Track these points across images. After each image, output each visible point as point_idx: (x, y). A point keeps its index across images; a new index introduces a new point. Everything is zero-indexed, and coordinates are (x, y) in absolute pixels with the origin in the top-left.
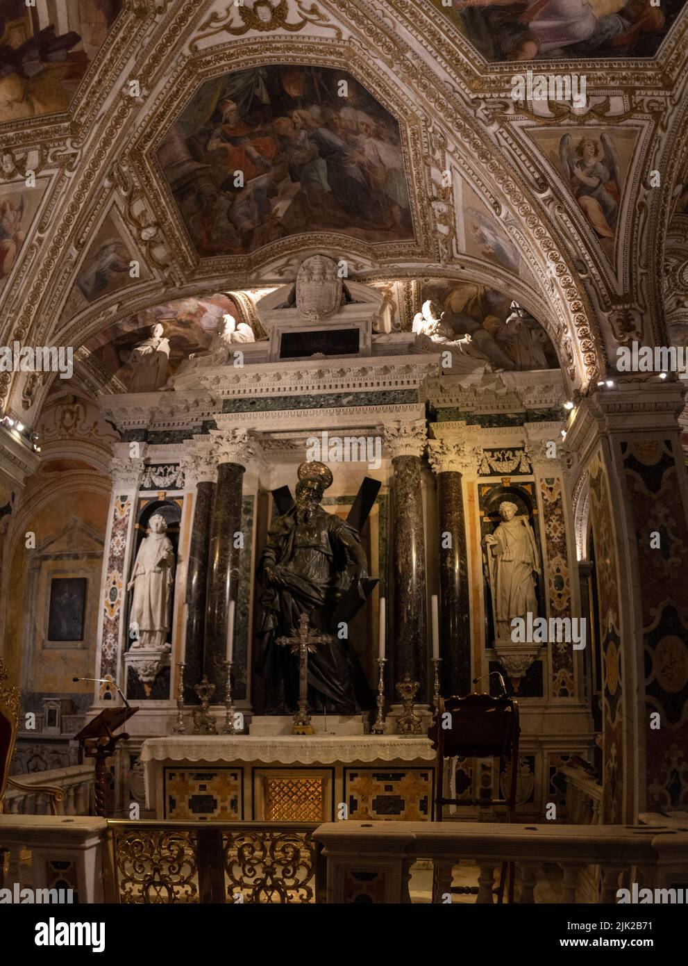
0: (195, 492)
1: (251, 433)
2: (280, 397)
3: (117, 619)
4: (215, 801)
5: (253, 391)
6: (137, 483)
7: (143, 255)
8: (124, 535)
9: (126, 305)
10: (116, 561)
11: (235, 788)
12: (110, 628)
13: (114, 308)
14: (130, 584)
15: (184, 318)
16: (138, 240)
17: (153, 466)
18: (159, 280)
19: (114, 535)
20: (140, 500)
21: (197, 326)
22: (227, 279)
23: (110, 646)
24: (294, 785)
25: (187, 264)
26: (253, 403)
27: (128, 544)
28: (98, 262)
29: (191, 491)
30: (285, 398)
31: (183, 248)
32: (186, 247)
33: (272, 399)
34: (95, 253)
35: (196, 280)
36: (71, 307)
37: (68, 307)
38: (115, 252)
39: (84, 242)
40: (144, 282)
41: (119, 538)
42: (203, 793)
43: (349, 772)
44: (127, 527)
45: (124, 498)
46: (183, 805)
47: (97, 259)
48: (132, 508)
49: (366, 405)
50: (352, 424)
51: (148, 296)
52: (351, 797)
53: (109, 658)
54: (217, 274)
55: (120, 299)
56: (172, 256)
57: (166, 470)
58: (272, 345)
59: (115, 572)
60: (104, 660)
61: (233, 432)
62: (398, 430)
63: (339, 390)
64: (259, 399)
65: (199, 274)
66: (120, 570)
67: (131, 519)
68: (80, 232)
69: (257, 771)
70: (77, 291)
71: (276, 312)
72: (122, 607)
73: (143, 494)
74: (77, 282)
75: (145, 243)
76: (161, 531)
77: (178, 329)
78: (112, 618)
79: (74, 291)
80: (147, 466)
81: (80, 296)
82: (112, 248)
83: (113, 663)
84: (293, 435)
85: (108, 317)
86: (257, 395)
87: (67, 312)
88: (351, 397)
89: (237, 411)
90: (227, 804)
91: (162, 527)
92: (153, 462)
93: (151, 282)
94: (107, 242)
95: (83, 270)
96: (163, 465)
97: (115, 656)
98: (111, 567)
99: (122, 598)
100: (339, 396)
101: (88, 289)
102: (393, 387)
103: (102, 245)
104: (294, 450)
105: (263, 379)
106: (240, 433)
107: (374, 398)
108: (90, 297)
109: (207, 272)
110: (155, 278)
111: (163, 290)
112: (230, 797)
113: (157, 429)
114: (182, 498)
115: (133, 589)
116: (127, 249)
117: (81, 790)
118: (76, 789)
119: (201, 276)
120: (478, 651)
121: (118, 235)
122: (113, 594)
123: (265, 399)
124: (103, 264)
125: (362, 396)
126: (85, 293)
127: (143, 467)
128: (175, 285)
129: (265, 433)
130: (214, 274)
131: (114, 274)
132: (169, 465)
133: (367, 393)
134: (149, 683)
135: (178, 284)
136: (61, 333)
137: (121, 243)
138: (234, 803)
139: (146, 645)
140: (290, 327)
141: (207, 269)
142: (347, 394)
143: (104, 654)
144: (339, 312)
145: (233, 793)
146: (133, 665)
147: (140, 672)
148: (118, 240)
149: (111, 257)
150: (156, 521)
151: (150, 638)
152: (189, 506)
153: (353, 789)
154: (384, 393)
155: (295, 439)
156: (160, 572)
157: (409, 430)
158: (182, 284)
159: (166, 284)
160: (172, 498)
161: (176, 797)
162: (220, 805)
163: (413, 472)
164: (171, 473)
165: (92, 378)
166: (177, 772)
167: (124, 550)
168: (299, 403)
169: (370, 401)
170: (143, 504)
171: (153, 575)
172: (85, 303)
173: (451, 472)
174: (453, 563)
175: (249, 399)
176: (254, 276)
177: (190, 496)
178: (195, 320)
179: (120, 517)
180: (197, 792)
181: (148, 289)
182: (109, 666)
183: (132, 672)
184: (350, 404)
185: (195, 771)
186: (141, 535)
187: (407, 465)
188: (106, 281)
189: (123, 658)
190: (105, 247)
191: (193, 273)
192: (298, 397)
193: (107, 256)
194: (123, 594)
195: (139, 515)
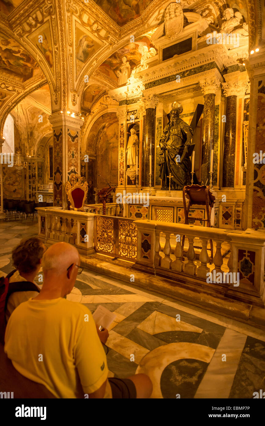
0: (143, 119)
1: (155, 96)
2: (163, 78)
3: (123, 162)
4: (142, 215)
5: (154, 78)
6: (125, 119)
7: (97, 37)
8: (124, 136)
9: (99, 59)
10: (122, 144)
11: (147, 211)
12: (121, 165)
13: (95, 62)
14: (126, 151)
15: (132, 51)
16: (93, 31)
17: (130, 112)
18: (108, 44)
19: (121, 137)
20: (127, 124)
21: (138, 53)
22: (136, 32)
23: (122, 170)
24: (164, 212)
25: (116, 33)
26: (155, 83)
27: (125, 139)
28: (81, 47)
29: (142, 119)
30: (165, 78)
31: (111, 26)
32: (113, 25)
33: (161, 80)
34: (78, 45)
35: (123, 38)
36: (79, 68)
37: (78, 68)
38: (85, 40)
39: (72, 42)
40: (102, 47)
41: (122, 137)
42: (139, 212)
43: (178, 209)
44: (124, 133)
45: (122, 124)
46: (134, 215)
47: (80, 46)
48: (125, 127)
49: (194, 74)
50: (189, 84)
51: (106, 52)
52: (179, 217)
53: (122, 173)
54: (131, 31)
55: (96, 58)
56: (108, 32)
57: (134, 113)
58: (159, 56)
59: (122, 148)
60: (120, 174)
61: (149, 97)
62: (205, 83)
63: (184, 70)
64: (156, 81)
65: (122, 35)
66: (123, 147)
67: (125, 131)
68: (69, 39)
69: (153, 207)
70: (78, 61)
71: (159, 40)
72: (124, 158)
73: (128, 122)
74: (77, 57)
75: (96, 31)
76: (134, 133)
77: (132, 56)
78: (122, 162)
79: (77, 62)
80: (128, 112)
81: (80, 62)
82: (84, 40)
83: (123, 175)
84: (171, 93)
85: (94, 66)
86: (156, 80)
87: (78, 70)
88: (188, 72)
89: (150, 88)
90: (145, 216)
91: (134, 132)
92: (130, 111)
93: (105, 46)
94: (81, 38)
95: (77, 53)
96: (133, 111)
97: (123, 173)
98: (121, 147)
99: (124, 156)
100: (184, 73)
101: (82, 59)
102: (205, 63)
103: (80, 40)
104: (174, 97)
105: (156, 72)
106: (151, 97)
107: (197, 70)
108: (84, 61)
109: (126, 32)
110: (106, 44)
111: (111, 47)
112: (146, 214)
113: (130, 99)
114: (139, 122)
115: (127, 153)
116: (90, 37)
117: (112, 209)
118: (111, 209)
119: (124, 35)
120: (238, 168)
121: (84, 33)
122: (122, 155)
123: (158, 80)
124: (84, 47)
125: (193, 70)
126: (81, 61)
127: (127, 113)
128: (115, 44)
129: (160, 94)
130: (129, 32)
131: (90, 49)
132: (135, 111)
133: (194, 69)
134: (133, 180)
135: (116, 42)
136: (79, 78)
137: (86, 36)
138: (147, 216)
139: (132, 169)
140: (166, 45)
141: (125, 31)
142: (187, 71)
143: (120, 172)
144: (183, 31)
145: (146, 213)
146: (128, 175)
147: (130, 177)
148: (85, 35)
149: (85, 43)
150: (132, 130)
151: (133, 167)
152: (141, 124)
153: (179, 214)
154: (201, 67)
155: (172, 94)
156: (134, 147)
157: (209, 82)
158: (118, 42)
159: (111, 44)
160: (137, 122)
161: (132, 213)
162: (143, 216)
163: (211, 100)
164: (136, 113)
165: (109, 84)
166: (132, 206)
167: (124, 141)
168: (170, 79)
169: (195, 72)
170: (129, 125)
171: (132, 148)
172: (84, 64)
173: (231, 96)
174: (229, 135)
175: (153, 82)
176: (146, 26)
177: (142, 120)
178: (136, 51)
179: (122, 131)
180: (137, 212)
181: (105, 49)
182: (122, 175)
183: (129, 177)
184: (188, 75)
185: (137, 206)
186: (129, 135)
187: (208, 98)
188: (88, 53)
189: (125, 173)
190: (81, 41)
191: (120, 35)
192: (170, 77)
193: (83, 43)
194: (125, 154)
195: (128, 129)
